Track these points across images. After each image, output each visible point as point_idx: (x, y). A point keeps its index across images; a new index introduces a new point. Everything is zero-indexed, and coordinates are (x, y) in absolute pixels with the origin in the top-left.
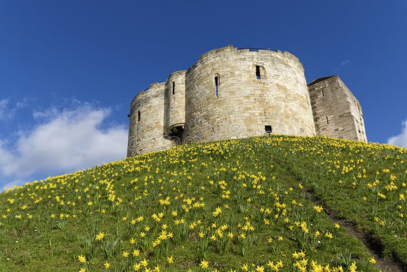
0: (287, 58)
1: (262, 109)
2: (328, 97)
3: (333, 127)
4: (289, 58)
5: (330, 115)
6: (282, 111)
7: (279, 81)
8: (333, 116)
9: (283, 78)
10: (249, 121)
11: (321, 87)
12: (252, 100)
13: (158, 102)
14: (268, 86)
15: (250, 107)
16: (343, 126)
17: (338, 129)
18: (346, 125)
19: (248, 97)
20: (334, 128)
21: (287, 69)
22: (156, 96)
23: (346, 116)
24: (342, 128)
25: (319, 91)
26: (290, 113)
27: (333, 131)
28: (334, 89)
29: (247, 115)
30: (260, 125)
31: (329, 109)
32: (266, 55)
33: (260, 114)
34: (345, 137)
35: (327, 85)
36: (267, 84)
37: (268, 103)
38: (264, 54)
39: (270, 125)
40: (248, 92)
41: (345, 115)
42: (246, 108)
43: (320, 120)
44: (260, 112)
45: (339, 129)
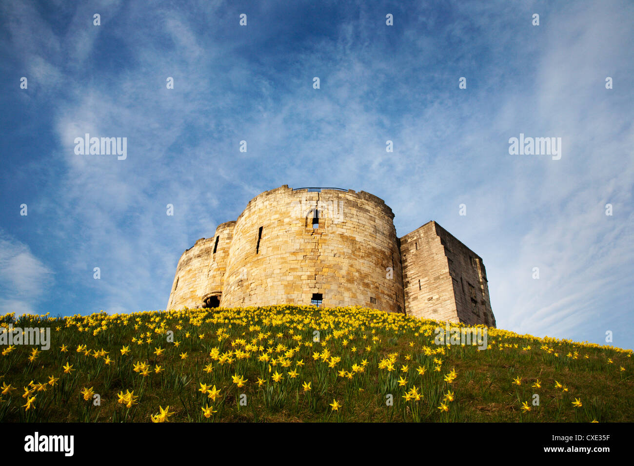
0: (363, 200)
1: (313, 269)
2: (422, 251)
3: (425, 295)
4: (367, 200)
5: (423, 278)
6: (344, 272)
7: (344, 231)
8: (426, 279)
9: (353, 226)
10: (291, 287)
11: (415, 238)
12: (300, 257)
13: (199, 264)
14: (327, 238)
15: (296, 266)
16: (438, 293)
17: (432, 298)
18: (443, 291)
19: (294, 253)
20: (427, 296)
21: (361, 214)
22: (199, 256)
23: (443, 278)
24: (437, 297)
25: (411, 244)
26: (357, 274)
27: (426, 301)
28: (430, 240)
29: (290, 278)
30: (306, 293)
31: (422, 268)
32: (331, 195)
33: (309, 277)
34: (440, 309)
35: (422, 235)
36: (326, 235)
37: (324, 261)
38: (329, 195)
39: (321, 293)
40: (297, 246)
41: (441, 277)
42: (291, 269)
43: (411, 285)
44: (308, 273)
45: (434, 298)
